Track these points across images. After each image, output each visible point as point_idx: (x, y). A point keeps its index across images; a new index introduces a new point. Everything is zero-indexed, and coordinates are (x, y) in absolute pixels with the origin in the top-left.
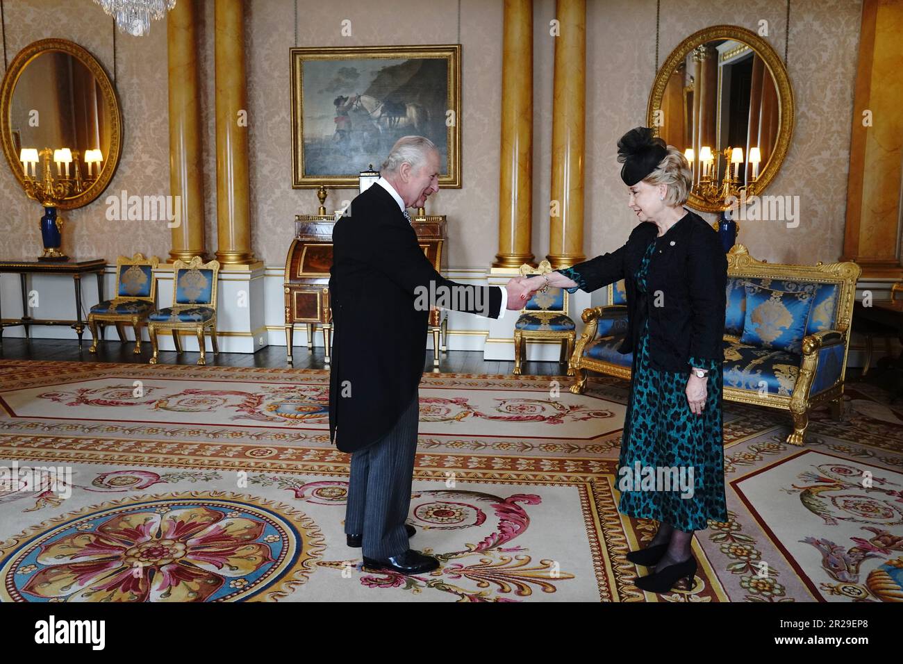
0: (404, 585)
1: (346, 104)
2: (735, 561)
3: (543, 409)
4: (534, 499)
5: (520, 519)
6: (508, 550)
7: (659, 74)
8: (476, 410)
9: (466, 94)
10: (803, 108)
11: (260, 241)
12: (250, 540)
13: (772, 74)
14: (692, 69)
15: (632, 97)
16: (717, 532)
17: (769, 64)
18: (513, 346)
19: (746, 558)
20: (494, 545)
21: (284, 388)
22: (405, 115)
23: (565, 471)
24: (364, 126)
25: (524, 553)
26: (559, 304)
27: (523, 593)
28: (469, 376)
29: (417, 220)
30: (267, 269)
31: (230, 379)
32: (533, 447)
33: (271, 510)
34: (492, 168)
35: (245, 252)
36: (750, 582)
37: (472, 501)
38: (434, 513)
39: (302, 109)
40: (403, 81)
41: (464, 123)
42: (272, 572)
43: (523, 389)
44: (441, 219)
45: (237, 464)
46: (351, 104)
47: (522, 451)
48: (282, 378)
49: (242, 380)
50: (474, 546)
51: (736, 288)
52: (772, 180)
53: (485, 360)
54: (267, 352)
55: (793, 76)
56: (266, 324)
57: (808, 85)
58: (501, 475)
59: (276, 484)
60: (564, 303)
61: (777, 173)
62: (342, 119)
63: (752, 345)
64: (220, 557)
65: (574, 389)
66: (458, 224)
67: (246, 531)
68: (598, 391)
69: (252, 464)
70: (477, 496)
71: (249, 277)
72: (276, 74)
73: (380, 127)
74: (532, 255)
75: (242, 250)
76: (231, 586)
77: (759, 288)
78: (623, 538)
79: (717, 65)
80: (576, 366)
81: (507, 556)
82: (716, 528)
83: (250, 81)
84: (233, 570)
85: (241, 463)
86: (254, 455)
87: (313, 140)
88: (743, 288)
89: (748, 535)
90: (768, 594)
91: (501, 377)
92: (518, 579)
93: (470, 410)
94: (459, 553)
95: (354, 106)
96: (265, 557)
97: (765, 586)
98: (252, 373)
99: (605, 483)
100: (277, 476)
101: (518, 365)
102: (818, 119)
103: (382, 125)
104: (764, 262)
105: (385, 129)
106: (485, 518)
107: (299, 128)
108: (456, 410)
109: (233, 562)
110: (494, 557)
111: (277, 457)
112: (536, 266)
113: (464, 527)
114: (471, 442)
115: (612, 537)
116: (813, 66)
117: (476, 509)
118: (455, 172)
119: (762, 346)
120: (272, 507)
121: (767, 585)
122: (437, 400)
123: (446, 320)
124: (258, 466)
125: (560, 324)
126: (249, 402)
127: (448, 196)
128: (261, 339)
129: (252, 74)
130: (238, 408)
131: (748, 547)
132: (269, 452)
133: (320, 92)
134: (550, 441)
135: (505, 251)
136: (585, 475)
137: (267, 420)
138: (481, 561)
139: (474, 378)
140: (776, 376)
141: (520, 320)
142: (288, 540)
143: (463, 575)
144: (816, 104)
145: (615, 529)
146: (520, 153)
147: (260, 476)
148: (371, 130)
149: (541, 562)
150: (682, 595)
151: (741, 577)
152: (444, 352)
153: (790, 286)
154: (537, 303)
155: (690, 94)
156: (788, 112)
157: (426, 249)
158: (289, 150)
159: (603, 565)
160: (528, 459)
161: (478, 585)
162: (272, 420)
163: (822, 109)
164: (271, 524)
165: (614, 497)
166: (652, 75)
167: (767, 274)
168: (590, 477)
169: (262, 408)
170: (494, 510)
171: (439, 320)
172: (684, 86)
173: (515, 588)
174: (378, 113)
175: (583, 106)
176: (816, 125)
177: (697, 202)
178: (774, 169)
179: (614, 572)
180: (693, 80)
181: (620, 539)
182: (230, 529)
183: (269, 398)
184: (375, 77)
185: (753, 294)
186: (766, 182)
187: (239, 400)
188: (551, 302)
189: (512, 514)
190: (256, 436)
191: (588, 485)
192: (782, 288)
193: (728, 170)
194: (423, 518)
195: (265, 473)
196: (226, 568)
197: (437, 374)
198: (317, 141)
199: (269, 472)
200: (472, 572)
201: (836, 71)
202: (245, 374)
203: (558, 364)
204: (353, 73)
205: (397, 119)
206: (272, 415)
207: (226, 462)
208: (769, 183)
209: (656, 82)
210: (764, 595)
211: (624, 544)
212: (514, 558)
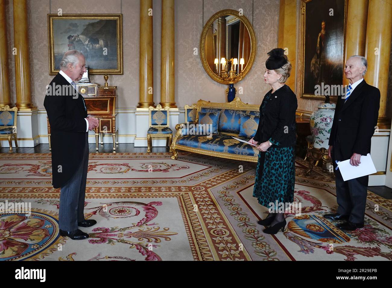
0: (108, 242)
1: (73, 38)
2: (240, 223)
3: (161, 166)
4: (159, 203)
5: (154, 212)
6: (150, 225)
7: (204, 28)
8: (132, 168)
9: (125, 35)
10: (259, 43)
11: (36, 98)
12: (38, 227)
13: (248, 29)
14: (216, 27)
15: (193, 37)
16: (233, 212)
17: (247, 25)
18: (147, 141)
19: (244, 221)
20: (144, 223)
21: (48, 162)
22: (98, 44)
23: (171, 191)
24: (81, 48)
25: (157, 225)
26: (165, 123)
27: (157, 241)
28: (128, 154)
29: (104, 88)
30: (39, 110)
31: (24, 159)
32: (157, 182)
33: (47, 214)
34: (136, 66)
35: (28, 103)
36: (246, 230)
37: (134, 206)
38: (118, 212)
39: (53, 40)
40: (97, 29)
41: (124, 47)
42: (50, 240)
43: (151, 158)
44: (115, 88)
45: (30, 195)
46: (75, 39)
47: (153, 184)
48: (48, 157)
49: (30, 159)
50: (136, 224)
51: (237, 115)
52: (249, 71)
53: (135, 147)
54: (40, 146)
55: (255, 30)
56: (39, 134)
57: (261, 34)
58: (145, 194)
59: (48, 203)
60: (167, 122)
61: (251, 69)
62: (71, 45)
63: (243, 137)
64: (25, 236)
65: (173, 158)
66: (122, 90)
67: (37, 224)
68: (182, 158)
69: (37, 195)
70: (135, 203)
71: (31, 114)
72: (41, 25)
73: (88, 49)
74: (154, 102)
75: (27, 102)
76: (32, 248)
77: (246, 114)
78: (196, 217)
79: (226, 25)
80: (173, 148)
81: (150, 227)
82: (232, 210)
83: (30, 28)
84: (32, 241)
85: (32, 195)
86: (38, 191)
87: (58, 54)
88: (239, 115)
89: (245, 212)
90: (253, 234)
91: (142, 154)
92: (155, 236)
93: (130, 168)
94: (130, 227)
95: (76, 40)
96: (46, 234)
97: (252, 231)
98: (34, 155)
99: (188, 195)
100: (49, 199)
101: (149, 148)
102: (265, 48)
103: (89, 47)
104: (247, 104)
105: (90, 49)
106: (139, 213)
107: (52, 49)
108: (124, 168)
109: (32, 237)
110: (144, 228)
111: (48, 192)
112: (155, 107)
113: (131, 216)
114: (131, 181)
115: (192, 217)
116: (263, 27)
117: (136, 209)
118: (120, 68)
119: (247, 137)
120: (48, 213)
121: (253, 231)
122: (115, 165)
123: (118, 131)
124: (40, 195)
125: (166, 131)
126: (33, 168)
127: (117, 78)
128: (37, 141)
129: (31, 25)
130: (29, 171)
131: (245, 217)
132: (44, 189)
133: (61, 33)
134: (164, 179)
135: (142, 101)
136: (179, 192)
137: (42, 176)
138: (139, 230)
139: (131, 155)
140: (253, 149)
141: (149, 130)
142: (56, 226)
143: (132, 236)
144: (264, 42)
145: (193, 213)
146: (148, 60)
147: (41, 200)
148: (84, 50)
149: (164, 229)
150: (221, 237)
151: (243, 229)
152: (117, 144)
153: (257, 113)
154: (156, 122)
155: (215, 37)
156: (254, 45)
157: (109, 101)
158: (48, 58)
159: (189, 228)
160: (155, 187)
161: (139, 240)
162: (44, 175)
163: (267, 44)
164: (47, 220)
165: (191, 201)
166: (201, 29)
167: (248, 109)
168: (181, 193)
169: (39, 170)
170: (143, 209)
171: (115, 130)
172: (213, 33)
173: (154, 240)
174: (87, 42)
175: (174, 41)
176: (264, 50)
177: (220, 80)
178: (249, 67)
179: (194, 230)
180: (216, 31)
181: (195, 217)
182: (29, 223)
183: (42, 166)
184: (85, 27)
185: (243, 117)
186: (246, 72)
187: (29, 168)
188: (162, 122)
189: (150, 210)
190: (38, 183)
191: (181, 196)
192: (254, 114)
193: (232, 67)
194: (113, 214)
195: (43, 198)
196: (29, 240)
197: (115, 153)
198: (60, 55)
199: (45, 198)
200: (136, 235)
201: (271, 29)
202: (30, 156)
203: (165, 148)
204: (75, 25)
205: (95, 45)
206: (45, 173)
207: (25, 195)
208: (247, 72)
209: (203, 31)
210: (252, 235)
211: (197, 219)
212: (153, 228)
